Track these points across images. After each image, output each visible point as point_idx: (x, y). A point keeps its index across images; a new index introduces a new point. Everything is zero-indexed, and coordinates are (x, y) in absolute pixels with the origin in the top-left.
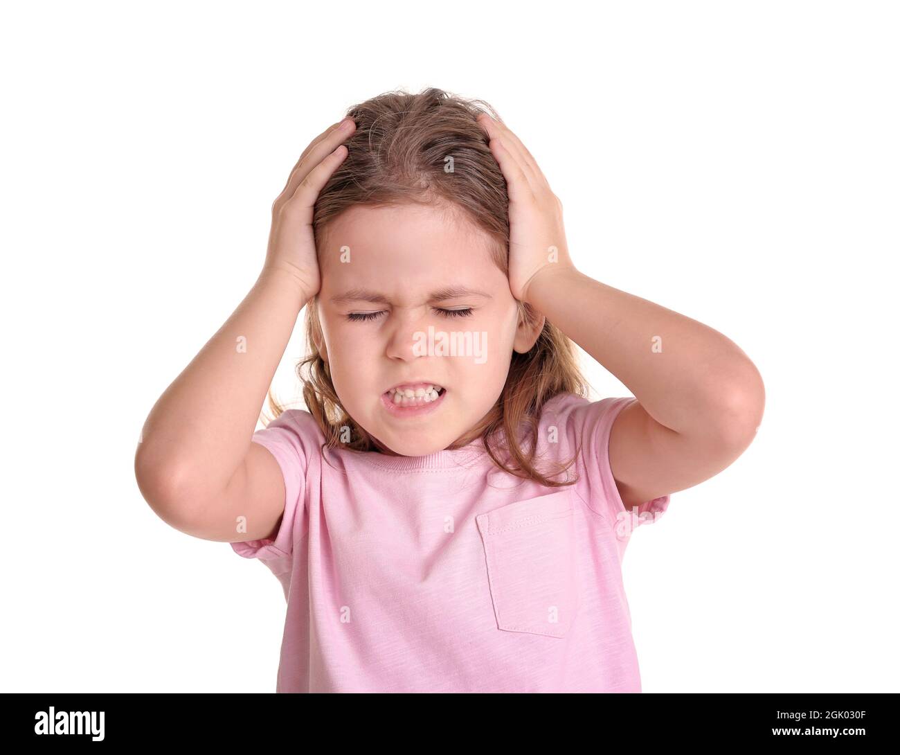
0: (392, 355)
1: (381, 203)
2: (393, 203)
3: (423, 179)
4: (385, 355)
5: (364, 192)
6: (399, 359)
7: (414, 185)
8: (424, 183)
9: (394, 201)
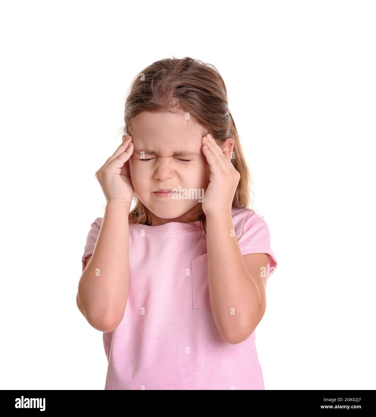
0: (156, 177)
1: (154, 111)
2: (161, 111)
3: (175, 101)
4: (153, 177)
5: (147, 105)
6: (159, 179)
7: (170, 104)
8: (174, 103)
9: (160, 110)
